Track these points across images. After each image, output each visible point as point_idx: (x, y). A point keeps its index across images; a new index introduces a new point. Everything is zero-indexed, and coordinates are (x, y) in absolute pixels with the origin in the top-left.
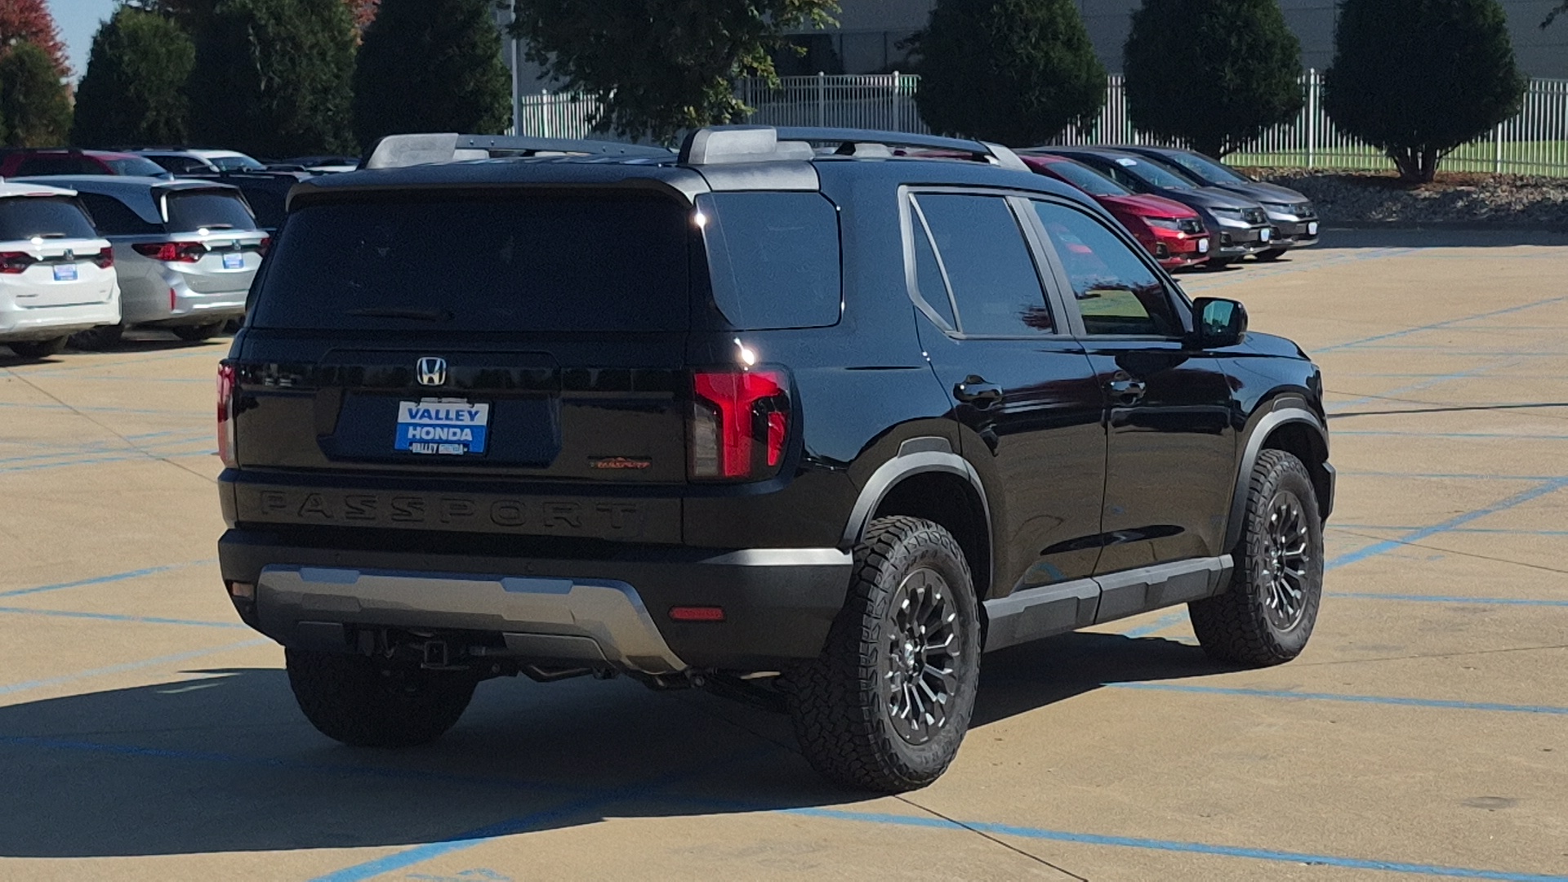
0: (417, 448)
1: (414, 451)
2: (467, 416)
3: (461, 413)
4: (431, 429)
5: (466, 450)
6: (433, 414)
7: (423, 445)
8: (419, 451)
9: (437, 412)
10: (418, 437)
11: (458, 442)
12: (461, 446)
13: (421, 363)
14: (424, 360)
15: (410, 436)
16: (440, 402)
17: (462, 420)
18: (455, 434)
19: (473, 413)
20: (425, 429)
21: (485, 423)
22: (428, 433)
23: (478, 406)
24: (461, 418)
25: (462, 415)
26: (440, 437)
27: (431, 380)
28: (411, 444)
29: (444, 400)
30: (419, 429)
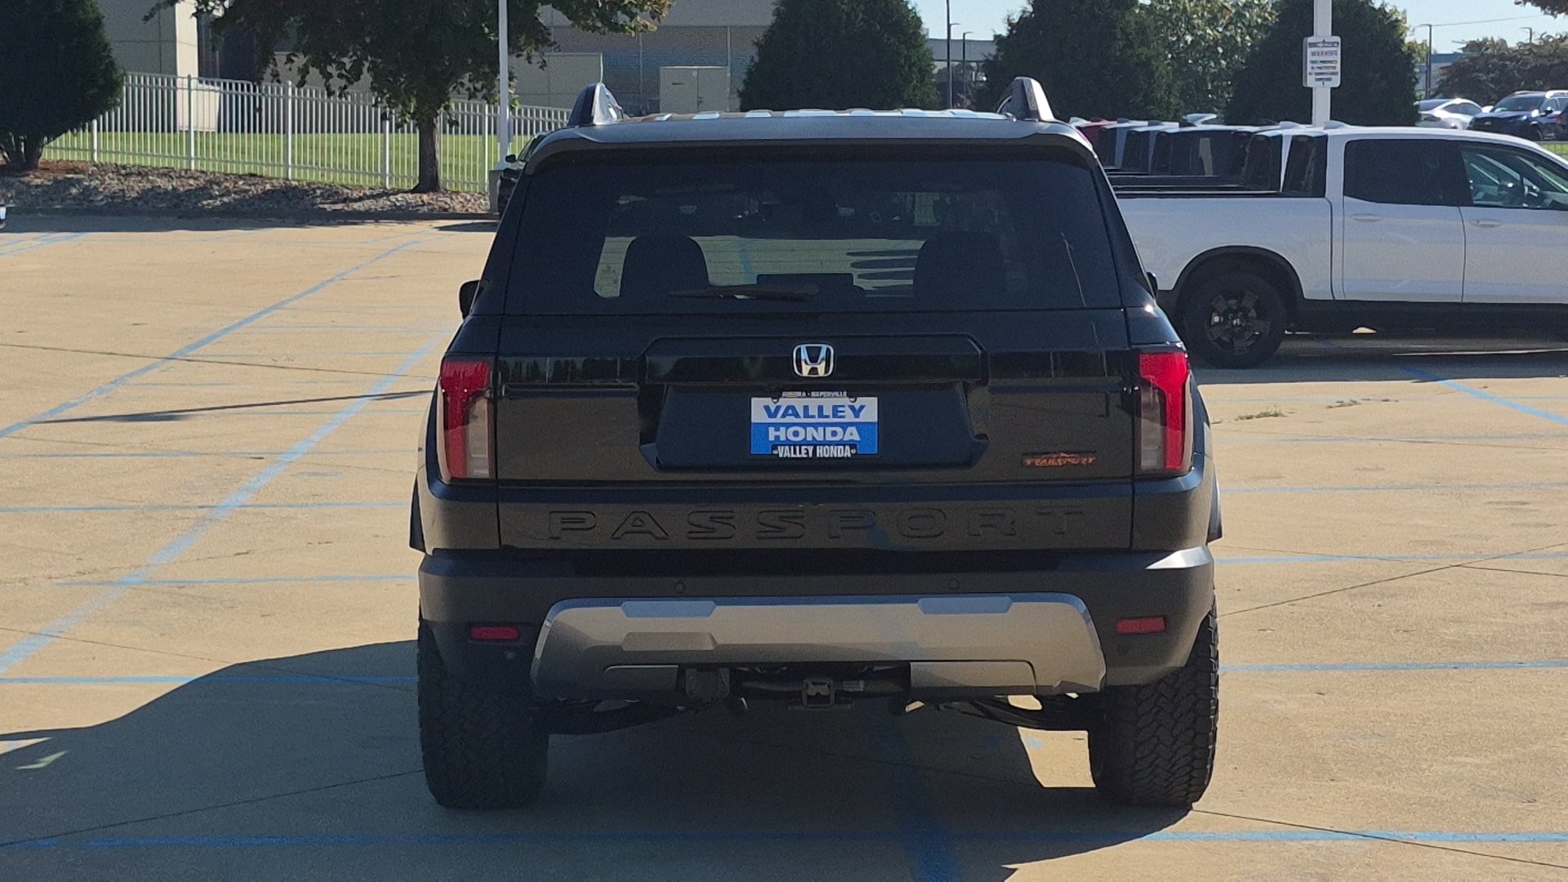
0: (783, 452)
1: (781, 456)
3: (840, 409)
5: (854, 451)
6: (801, 413)
7: (787, 448)
8: (787, 454)
9: (806, 408)
10: (783, 438)
11: (842, 443)
12: (847, 448)
13: (799, 350)
14: (803, 348)
15: (771, 438)
16: (810, 397)
18: (834, 434)
19: (857, 407)
21: (875, 419)
22: (796, 434)
23: (861, 401)
24: (840, 414)
26: (814, 437)
27: (814, 371)
28: (775, 447)
29: (813, 394)
30: (783, 429)
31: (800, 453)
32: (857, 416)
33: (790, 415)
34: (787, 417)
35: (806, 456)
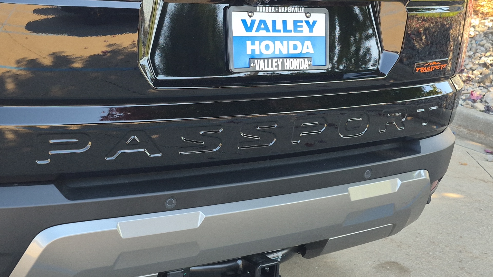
2: (305, 28)
3: (299, 24)
4: (270, 43)
9: (274, 22)
10: (257, 52)
15: (249, 52)
17: (302, 31)
19: (311, 23)
20: (265, 43)
22: (267, 47)
24: (299, 29)
25: (301, 26)
30: (257, 43)
31: (272, 66)
32: (311, 31)
33: (263, 29)
34: (260, 31)
35: (276, 69)
